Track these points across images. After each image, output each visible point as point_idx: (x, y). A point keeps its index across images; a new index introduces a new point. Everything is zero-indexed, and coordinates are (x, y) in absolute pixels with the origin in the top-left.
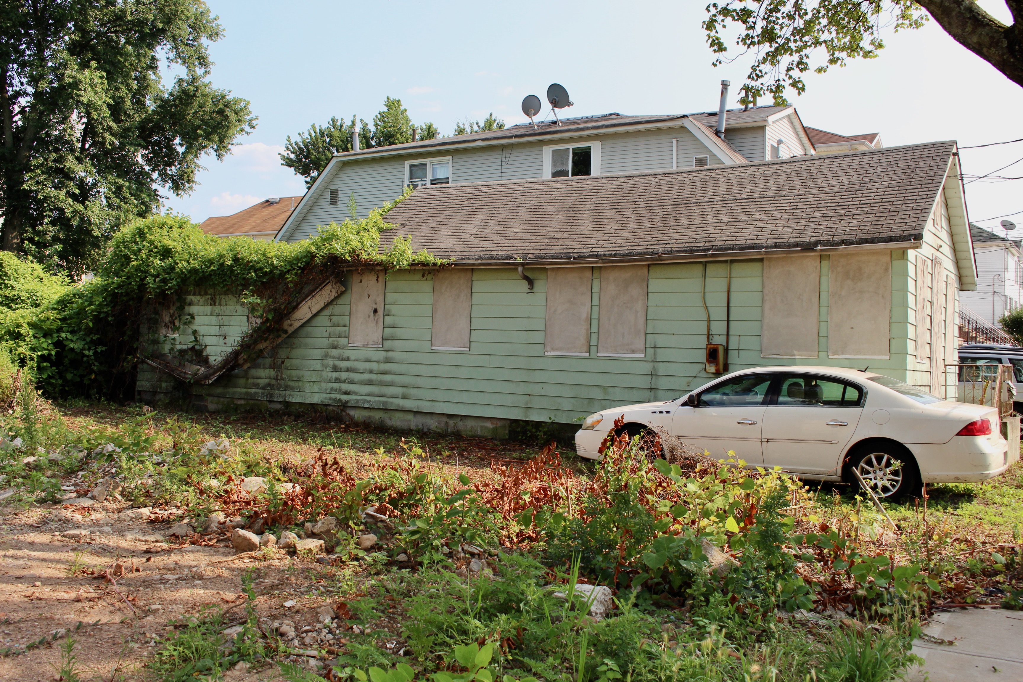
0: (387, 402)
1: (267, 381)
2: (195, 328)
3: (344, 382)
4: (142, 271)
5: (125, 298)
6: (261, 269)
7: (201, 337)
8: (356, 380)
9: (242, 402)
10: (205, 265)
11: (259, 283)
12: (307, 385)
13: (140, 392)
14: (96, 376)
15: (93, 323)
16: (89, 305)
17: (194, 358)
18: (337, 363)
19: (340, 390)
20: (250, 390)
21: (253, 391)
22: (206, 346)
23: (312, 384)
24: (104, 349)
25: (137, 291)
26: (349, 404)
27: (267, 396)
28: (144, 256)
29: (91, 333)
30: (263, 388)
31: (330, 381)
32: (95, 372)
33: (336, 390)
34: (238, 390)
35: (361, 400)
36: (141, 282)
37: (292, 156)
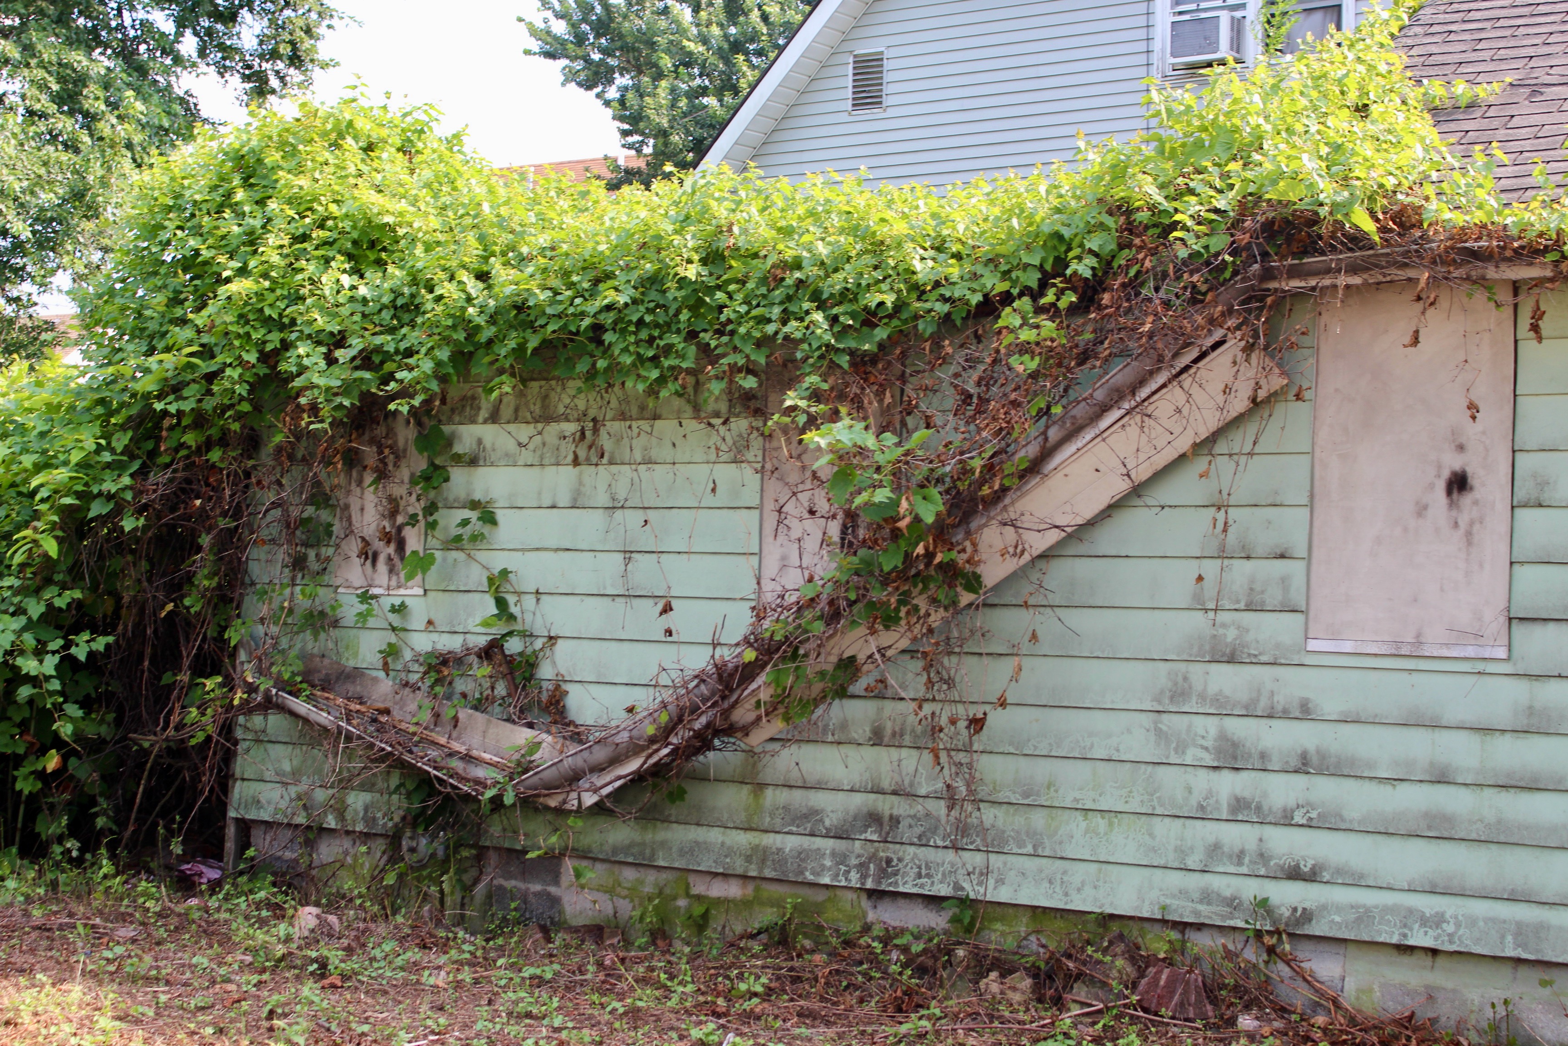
0: (1541, 928)
1: (858, 801)
2: (498, 561)
3: (1286, 820)
4: (268, 322)
5: (190, 439)
6: (846, 296)
7: (529, 601)
8: (1353, 814)
9: (733, 890)
10: (571, 285)
11: (844, 361)
12: (1077, 825)
13: (245, 827)
14: (65, 759)
15: (60, 540)
16: (38, 468)
17: (501, 689)
18: (1239, 728)
19: (1263, 857)
20: (769, 840)
21: (790, 843)
22: (552, 639)
23: (1101, 823)
24: (100, 643)
25: (245, 407)
26: (1317, 928)
27: (862, 867)
28: (275, 259)
29: (48, 581)
30: (840, 834)
31: (1202, 816)
32: (58, 742)
33: (1239, 857)
34: (715, 836)
35: (1387, 909)
36: (263, 370)
37: (560, 28)
